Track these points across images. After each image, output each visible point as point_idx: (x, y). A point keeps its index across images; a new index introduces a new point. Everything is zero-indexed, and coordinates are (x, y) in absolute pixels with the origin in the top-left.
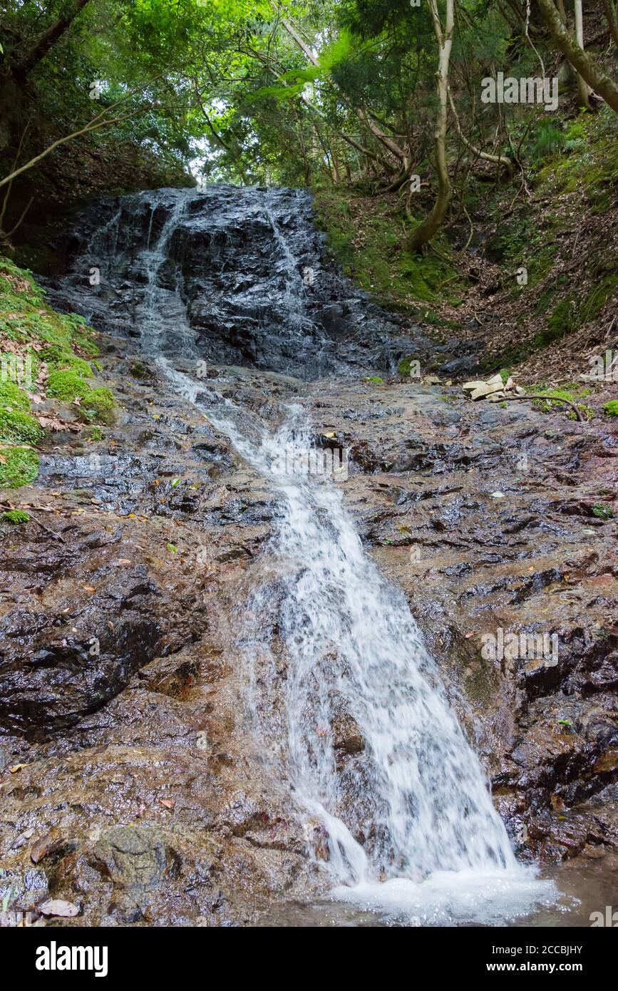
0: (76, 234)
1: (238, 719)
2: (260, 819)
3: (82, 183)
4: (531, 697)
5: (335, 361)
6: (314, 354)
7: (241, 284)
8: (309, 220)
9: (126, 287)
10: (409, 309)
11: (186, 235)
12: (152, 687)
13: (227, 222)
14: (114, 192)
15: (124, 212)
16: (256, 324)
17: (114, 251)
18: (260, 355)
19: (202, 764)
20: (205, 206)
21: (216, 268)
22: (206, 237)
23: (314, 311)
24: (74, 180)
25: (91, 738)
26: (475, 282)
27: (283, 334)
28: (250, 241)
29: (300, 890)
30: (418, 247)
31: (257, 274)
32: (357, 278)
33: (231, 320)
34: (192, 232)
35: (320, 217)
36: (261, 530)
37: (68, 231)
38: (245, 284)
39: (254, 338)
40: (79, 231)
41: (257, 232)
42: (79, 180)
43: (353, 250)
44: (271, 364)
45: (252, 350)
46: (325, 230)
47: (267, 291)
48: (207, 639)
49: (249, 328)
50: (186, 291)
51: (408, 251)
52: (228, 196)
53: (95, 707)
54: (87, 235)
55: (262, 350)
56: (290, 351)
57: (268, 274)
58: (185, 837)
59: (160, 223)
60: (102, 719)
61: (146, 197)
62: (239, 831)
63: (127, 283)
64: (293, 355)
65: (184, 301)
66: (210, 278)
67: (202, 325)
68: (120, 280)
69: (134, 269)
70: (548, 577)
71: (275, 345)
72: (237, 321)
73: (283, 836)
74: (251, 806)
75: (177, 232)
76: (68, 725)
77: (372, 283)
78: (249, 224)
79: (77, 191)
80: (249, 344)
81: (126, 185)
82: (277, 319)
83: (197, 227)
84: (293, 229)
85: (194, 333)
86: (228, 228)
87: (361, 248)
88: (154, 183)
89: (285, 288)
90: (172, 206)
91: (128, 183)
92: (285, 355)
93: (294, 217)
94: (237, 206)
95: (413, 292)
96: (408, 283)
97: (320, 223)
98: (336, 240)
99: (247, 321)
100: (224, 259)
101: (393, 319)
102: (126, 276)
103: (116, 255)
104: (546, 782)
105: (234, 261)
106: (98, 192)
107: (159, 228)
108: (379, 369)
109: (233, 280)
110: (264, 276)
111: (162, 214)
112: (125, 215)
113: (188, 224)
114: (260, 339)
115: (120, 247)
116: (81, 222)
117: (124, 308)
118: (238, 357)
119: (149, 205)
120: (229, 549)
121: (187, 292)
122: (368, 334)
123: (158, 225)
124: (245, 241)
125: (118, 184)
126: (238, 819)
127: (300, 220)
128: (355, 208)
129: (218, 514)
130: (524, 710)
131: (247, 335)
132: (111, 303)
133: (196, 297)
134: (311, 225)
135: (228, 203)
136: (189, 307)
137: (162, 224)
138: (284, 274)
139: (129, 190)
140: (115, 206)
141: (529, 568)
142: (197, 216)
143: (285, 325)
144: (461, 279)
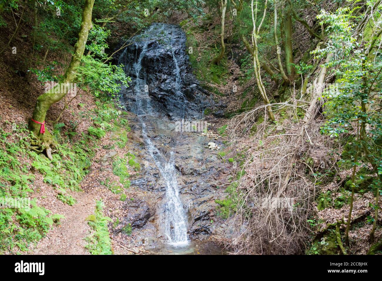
1: (159, 224)
2: (161, 237)
4: (195, 221)
5: (188, 108)
6: (182, 106)
7: (163, 80)
8: (184, 50)
10: (210, 88)
11: (147, 59)
12: (150, 222)
13: (159, 54)
15: (128, 48)
16: (167, 95)
18: (168, 106)
19: (156, 231)
20: (153, 45)
21: (156, 71)
22: (153, 59)
23: (184, 89)
25: (144, 228)
26: (232, 74)
27: (174, 99)
28: (166, 61)
29: (165, 243)
30: (216, 63)
31: (168, 74)
32: (197, 75)
33: (160, 94)
34: (149, 57)
36: (163, 193)
39: (166, 100)
41: (168, 58)
43: (197, 62)
44: (171, 109)
45: (166, 104)
46: (189, 54)
47: (170, 82)
48: (156, 214)
49: (165, 97)
50: (147, 80)
51: (213, 63)
53: (144, 225)
54: (118, 58)
55: (168, 104)
56: (176, 105)
57: (171, 75)
58: (154, 239)
60: (145, 226)
62: (159, 238)
65: (147, 84)
66: (154, 75)
67: (152, 96)
69: (133, 72)
70: (204, 201)
71: (172, 103)
72: (162, 94)
73: (163, 238)
74: (161, 235)
76: (142, 227)
77: (201, 77)
78: (166, 55)
80: (165, 102)
82: (173, 93)
84: (179, 55)
86: (159, 56)
87: (199, 62)
90: (142, 46)
93: (179, 50)
96: (212, 76)
99: (165, 94)
100: (158, 68)
101: (205, 92)
102: (130, 75)
103: (127, 65)
104: (194, 232)
105: (161, 69)
107: (139, 54)
108: (199, 112)
109: (160, 77)
111: (140, 50)
113: (147, 54)
114: (168, 101)
115: (128, 62)
118: (162, 106)
119: (136, 46)
120: (159, 197)
122: (197, 100)
124: (165, 61)
126: (159, 237)
127: (181, 51)
128: (199, 43)
129: (157, 190)
130: (194, 223)
131: (164, 99)
133: (151, 83)
134: (185, 52)
135: (160, 44)
136: (149, 87)
141: (202, 199)
142: (150, 50)
143: (175, 96)
144: (228, 73)
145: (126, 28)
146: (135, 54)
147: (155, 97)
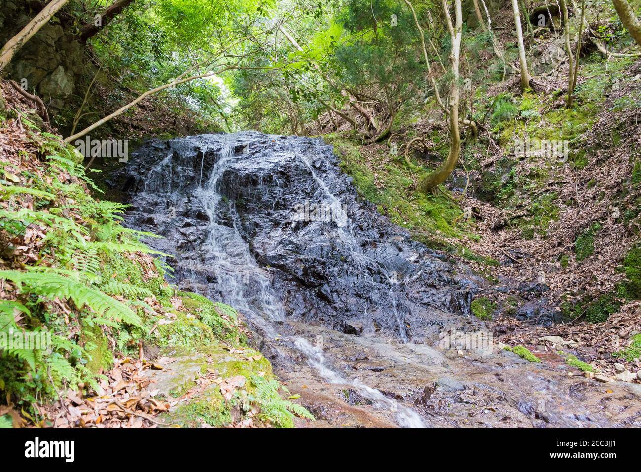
0: (132, 173)
3: (135, 127)
9: (188, 225)
11: (236, 176)
13: (271, 166)
14: (162, 136)
15: (175, 153)
17: (169, 189)
24: (128, 124)
26: (479, 218)
30: (430, 189)
32: (392, 216)
34: (242, 173)
35: (344, 163)
37: (125, 170)
40: (134, 170)
42: (132, 125)
43: (376, 190)
46: (350, 173)
51: (422, 192)
52: (263, 143)
54: (143, 173)
59: (209, 164)
61: (193, 140)
65: (244, 238)
75: (227, 174)
79: (131, 135)
81: (171, 130)
83: (245, 169)
84: (325, 171)
88: (193, 130)
90: (219, 150)
91: (173, 129)
92: (359, 296)
94: (275, 151)
95: (438, 228)
96: (432, 221)
97: (345, 167)
98: (361, 182)
103: (172, 192)
105: (284, 199)
106: (150, 136)
111: (211, 158)
112: (176, 158)
113: (237, 166)
115: (175, 185)
116: (136, 162)
117: (191, 248)
119: (199, 148)
121: (245, 229)
123: (209, 167)
125: (165, 130)
132: (178, 242)
133: (255, 234)
135: (266, 148)
136: (251, 244)
139: (174, 134)
140: (165, 148)
142: (241, 159)
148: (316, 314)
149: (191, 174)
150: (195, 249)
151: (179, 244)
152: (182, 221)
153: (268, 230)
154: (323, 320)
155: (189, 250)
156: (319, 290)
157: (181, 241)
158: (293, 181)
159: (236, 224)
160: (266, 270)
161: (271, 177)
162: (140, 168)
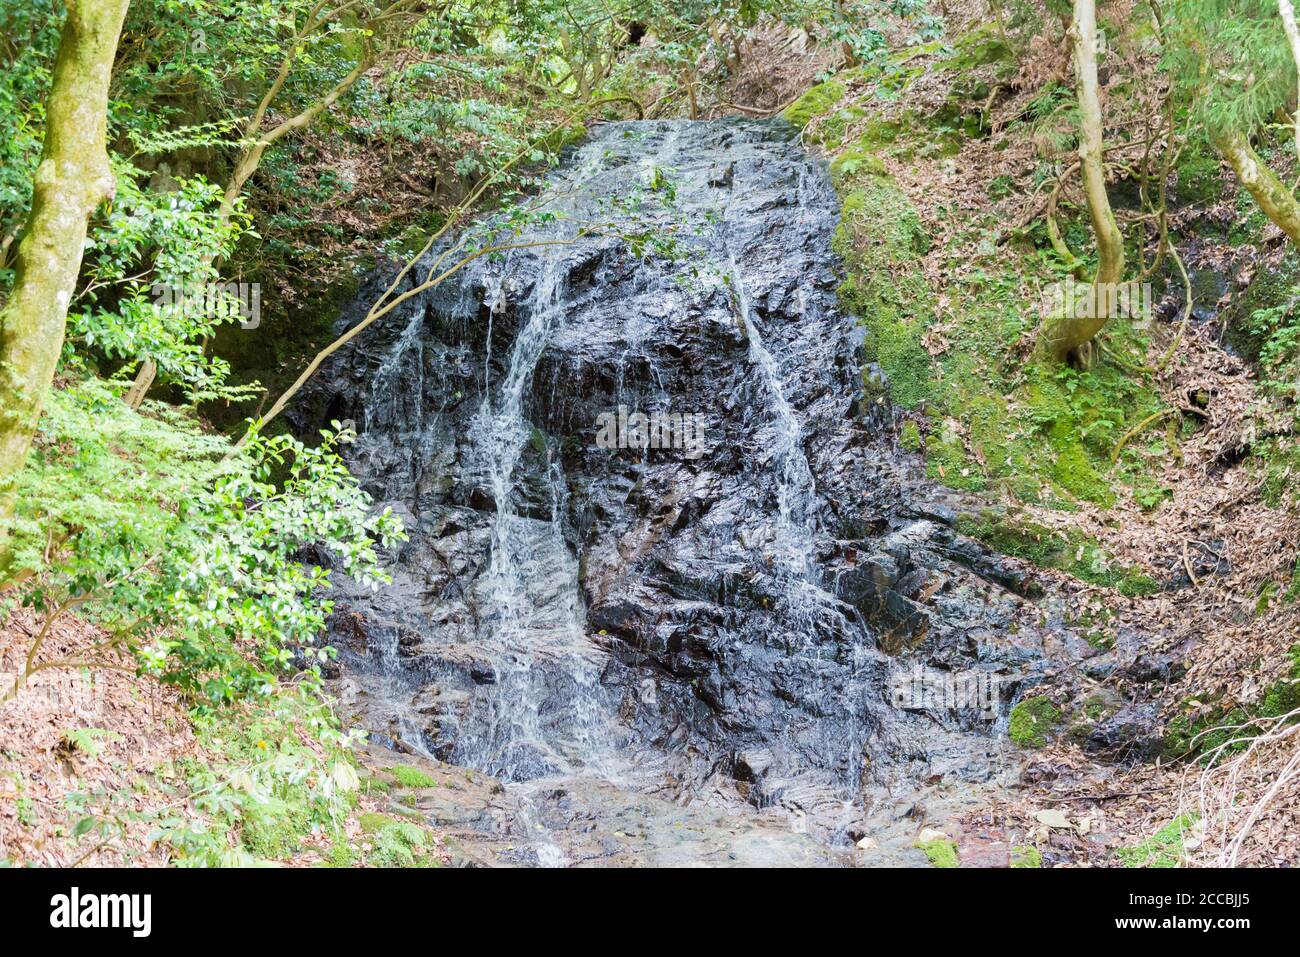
8: (827, 288)
10: (1043, 540)
16: (719, 620)
18: (729, 698)
20: (600, 275)
22: (605, 371)
23: (841, 567)
26: (1201, 421)
30: (1070, 351)
31: (717, 468)
32: (932, 456)
37: (322, 377)
38: (693, 505)
41: (712, 349)
43: (925, 362)
45: (713, 687)
46: (862, 312)
47: (738, 523)
49: (705, 634)
51: (1048, 358)
55: (734, 685)
56: (790, 686)
57: (740, 467)
59: (507, 335)
63: (455, 516)
64: (796, 694)
67: (612, 630)
68: (437, 508)
69: (464, 476)
71: (758, 672)
72: (681, 617)
77: (966, 464)
80: (706, 672)
81: (425, 214)
82: (762, 602)
85: (595, 652)
89: (776, 506)
90: (529, 289)
91: (430, 207)
92: (781, 694)
95: (1056, 477)
96: (1046, 451)
97: (851, 294)
98: (888, 341)
99: (701, 612)
101: (1006, 576)
102: (449, 499)
107: (506, 346)
108: (971, 727)
110: (731, 472)
114: (729, 660)
116: (346, 348)
118: (686, 702)
122: (949, 637)
123: (504, 341)
125: (410, 217)
128: (933, 225)
131: (702, 650)
137: (512, 338)
138: (773, 468)
143: (780, 618)
144: (1167, 420)
145: (416, 178)
146: (477, 345)
147: (629, 636)
148: (684, 738)
149: (465, 369)
150: (462, 594)
151: (431, 587)
152: (441, 517)
153: (622, 527)
154: (696, 750)
155: (450, 597)
156: (700, 683)
157: (434, 578)
158: (700, 372)
159: (558, 509)
160: (597, 642)
161: (644, 366)
162: (353, 367)
